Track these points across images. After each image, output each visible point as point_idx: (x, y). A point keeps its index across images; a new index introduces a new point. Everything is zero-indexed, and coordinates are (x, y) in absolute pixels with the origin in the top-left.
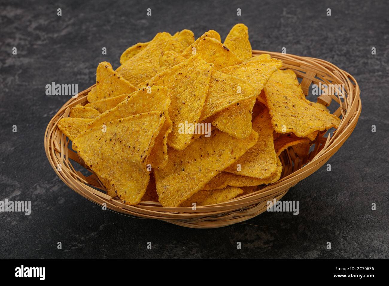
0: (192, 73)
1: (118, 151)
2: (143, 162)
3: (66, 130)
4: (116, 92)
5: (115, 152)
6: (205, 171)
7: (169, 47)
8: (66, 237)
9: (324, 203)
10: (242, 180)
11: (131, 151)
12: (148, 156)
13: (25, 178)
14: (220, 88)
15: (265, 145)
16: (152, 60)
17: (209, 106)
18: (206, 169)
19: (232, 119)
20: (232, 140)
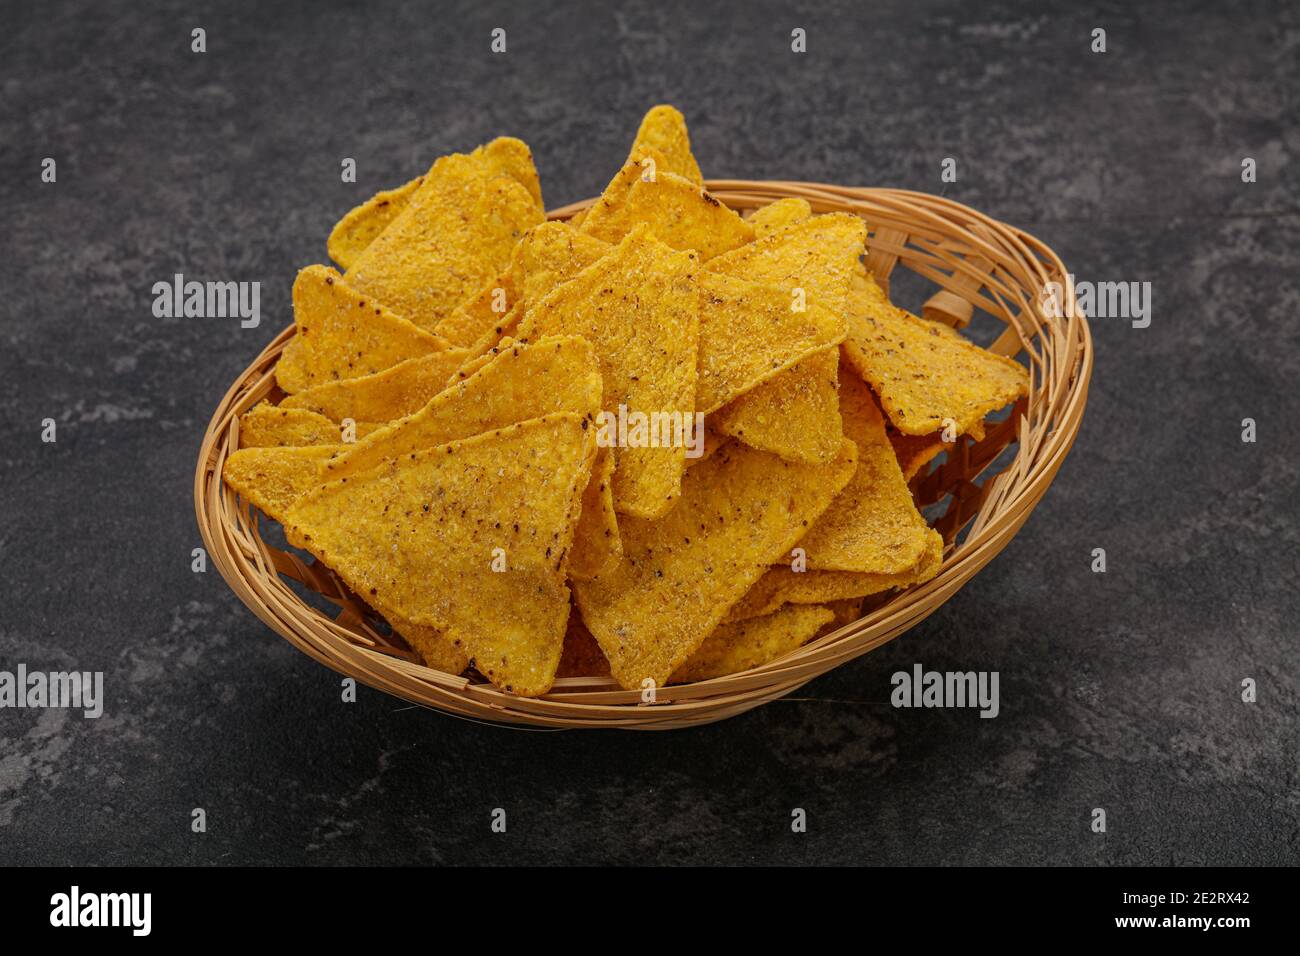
0: (640, 285)
1: (458, 541)
2: (558, 567)
3: (251, 487)
4: (370, 356)
5: (447, 544)
6: (724, 570)
7: (488, 200)
8: (294, 805)
10: (822, 583)
11: (506, 537)
12: (569, 549)
13: (82, 634)
14: (733, 322)
15: (874, 474)
16: (437, 241)
17: (710, 379)
18: (726, 563)
19: (783, 411)
20: (784, 471)
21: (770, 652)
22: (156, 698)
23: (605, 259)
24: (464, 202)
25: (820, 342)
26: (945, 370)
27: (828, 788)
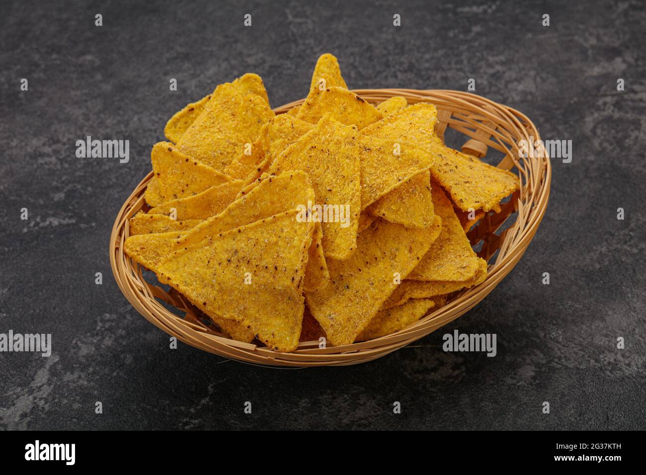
0: (329, 144)
2: (298, 286)
3: (138, 255)
4: (193, 186)
5: (241, 278)
6: (379, 284)
7: (245, 105)
8: (168, 413)
9: (501, 295)
10: (427, 288)
11: (271, 273)
12: (303, 277)
14: (377, 160)
15: (449, 232)
16: (220, 127)
17: (367, 189)
18: (380, 280)
19: (404, 203)
20: (405, 233)
21: (404, 323)
22: (93, 363)
23: (311, 131)
24: (232, 107)
25: (421, 167)
26: (479, 178)
27: (433, 389)
